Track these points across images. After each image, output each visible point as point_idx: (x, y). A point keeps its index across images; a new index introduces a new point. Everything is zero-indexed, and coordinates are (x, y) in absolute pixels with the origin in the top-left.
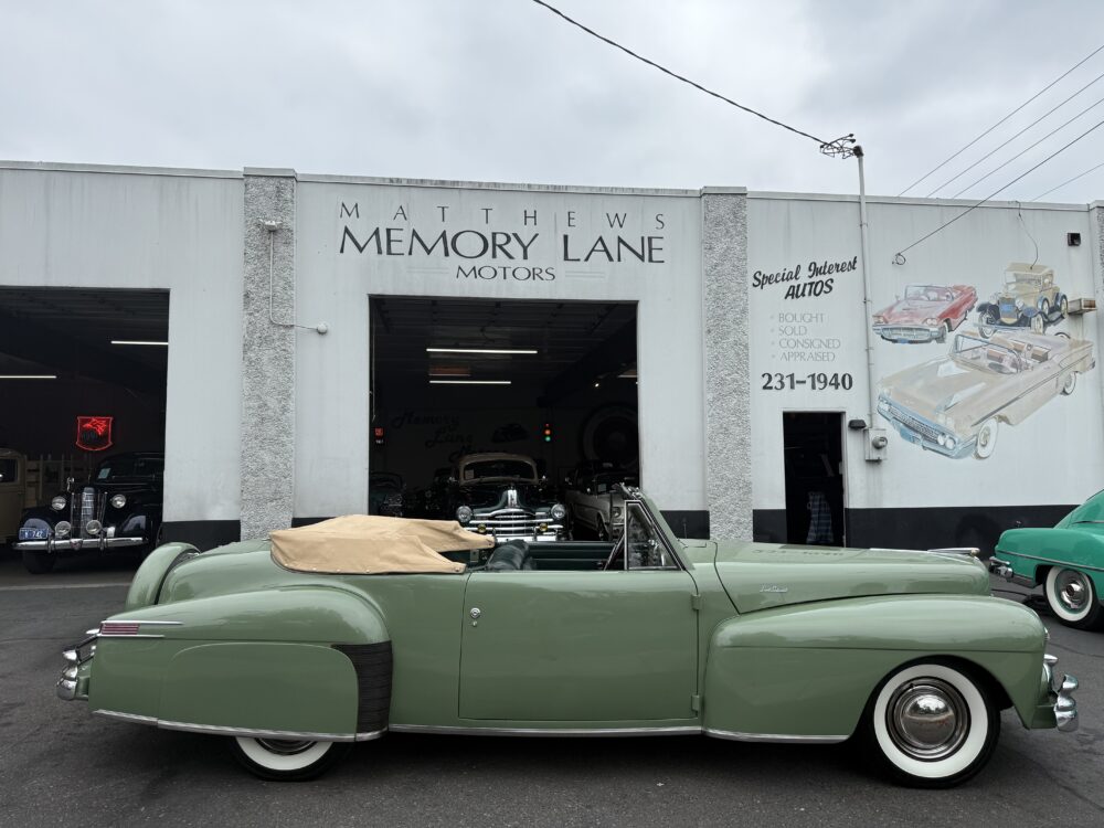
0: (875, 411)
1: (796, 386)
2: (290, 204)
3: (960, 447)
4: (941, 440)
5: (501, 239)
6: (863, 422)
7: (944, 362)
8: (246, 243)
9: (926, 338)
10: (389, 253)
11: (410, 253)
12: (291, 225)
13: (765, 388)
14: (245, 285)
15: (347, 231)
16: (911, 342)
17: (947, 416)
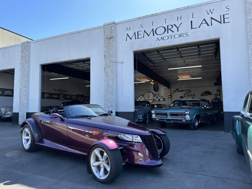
2: (114, 30)
5: (170, 27)
8: (104, 42)
10: (138, 38)
11: (144, 37)
12: (114, 36)
14: (104, 53)
15: (127, 35)
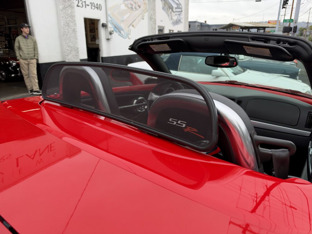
0: (108, 20)
1: (87, 6)
3: (126, 35)
4: (122, 32)
6: (105, 24)
7: (121, 4)
13: (78, 6)
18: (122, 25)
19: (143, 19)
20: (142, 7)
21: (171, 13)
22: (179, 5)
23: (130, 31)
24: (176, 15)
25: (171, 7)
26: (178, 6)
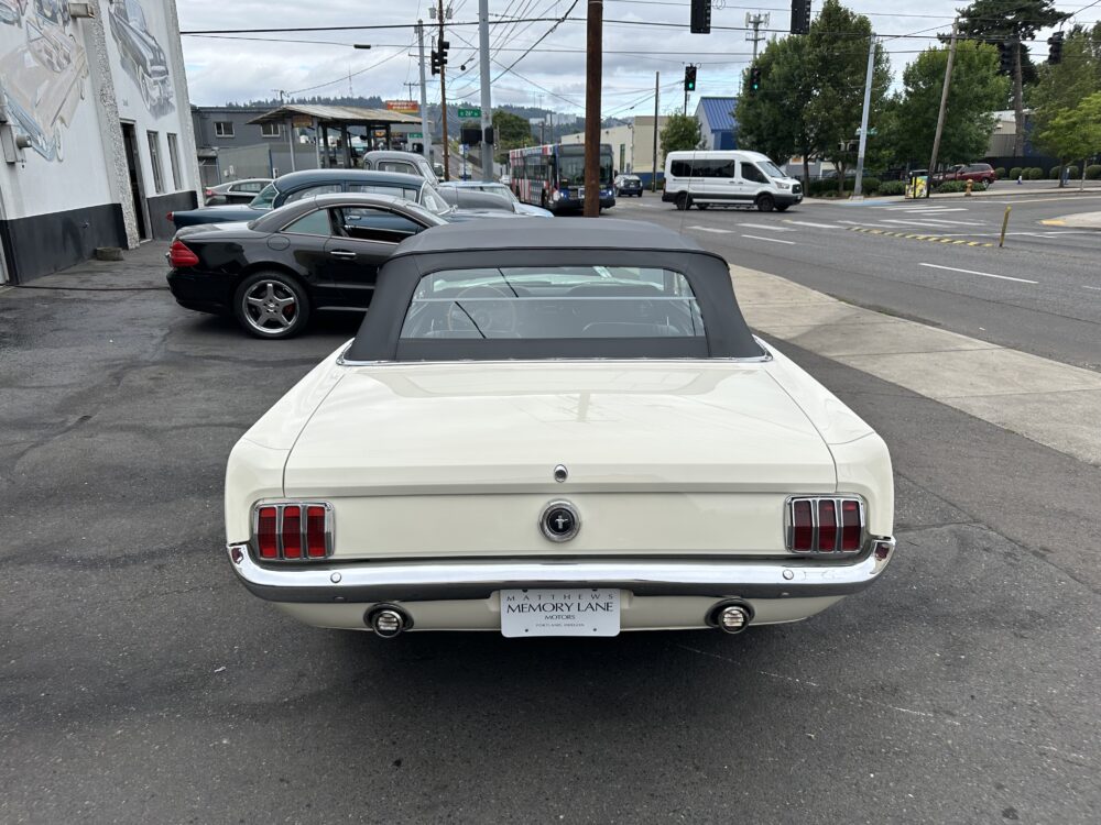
0: (4, 103)
3: (49, 149)
4: (39, 140)
7: (25, 52)
9: (11, 19)
16: (5, 21)
17: (38, 113)
18: (37, 119)
19: (83, 99)
20: (73, 61)
21: (143, 78)
22: (156, 50)
23: (59, 137)
24: (156, 83)
25: (140, 61)
26: (155, 56)
